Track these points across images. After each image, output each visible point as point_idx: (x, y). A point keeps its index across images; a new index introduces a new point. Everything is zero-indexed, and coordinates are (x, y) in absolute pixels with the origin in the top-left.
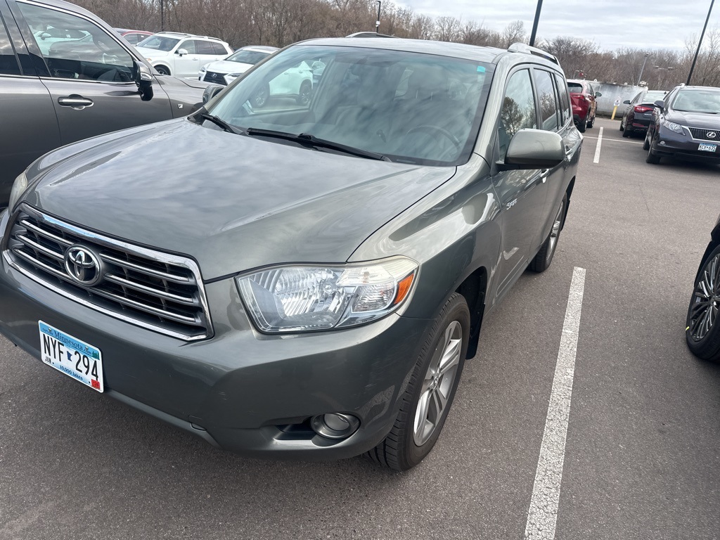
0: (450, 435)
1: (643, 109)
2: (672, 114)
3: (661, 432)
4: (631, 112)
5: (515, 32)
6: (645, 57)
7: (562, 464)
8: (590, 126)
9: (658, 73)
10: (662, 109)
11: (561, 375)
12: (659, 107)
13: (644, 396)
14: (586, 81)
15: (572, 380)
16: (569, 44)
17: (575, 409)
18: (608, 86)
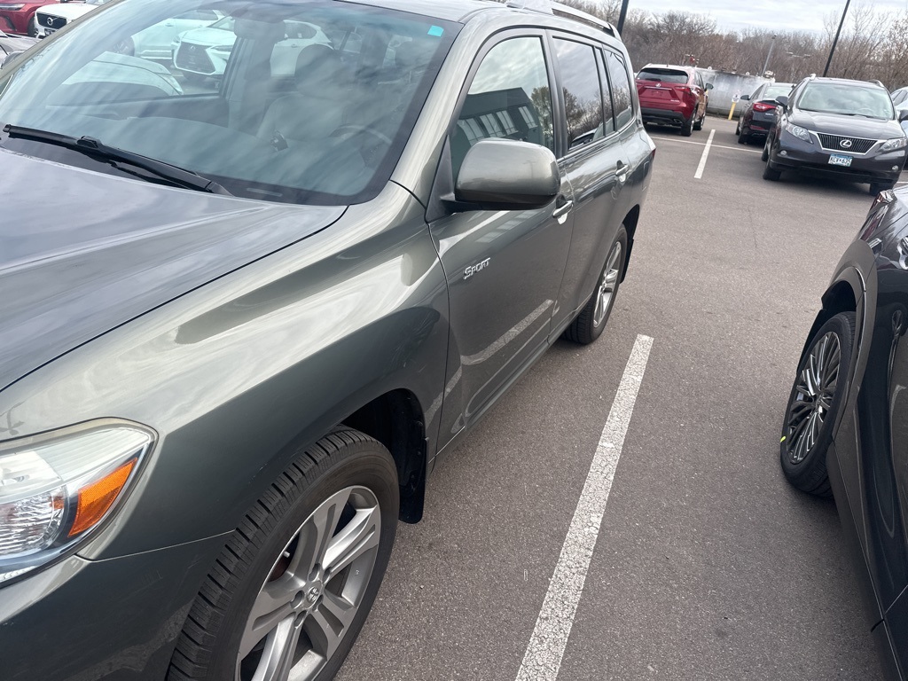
1: (764, 108)
2: (797, 115)
3: (721, 634)
4: (749, 110)
6: (777, 40)
8: (698, 127)
9: (792, 61)
10: (785, 108)
11: (579, 526)
12: (782, 104)
13: (703, 562)
14: (696, 68)
15: (596, 536)
16: (683, 21)
17: (589, 594)
18: (725, 76)
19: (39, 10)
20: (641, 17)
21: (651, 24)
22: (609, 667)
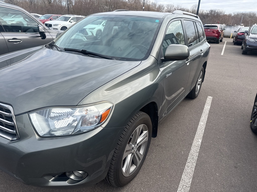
0: (145, 170)
1: (241, 34)
2: (251, 35)
3: (236, 167)
4: (236, 35)
5: (195, 8)
6: (244, 15)
7: (191, 183)
8: (221, 41)
9: (249, 20)
10: (247, 34)
11: (196, 142)
12: (246, 33)
13: (230, 151)
14: (220, 24)
15: (200, 144)
16: (215, 12)
17: (200, 157)
18: (228, 26)
19: (45, 23)
20: (202, 11)
21: (205, 13)
22: (206, 173)
